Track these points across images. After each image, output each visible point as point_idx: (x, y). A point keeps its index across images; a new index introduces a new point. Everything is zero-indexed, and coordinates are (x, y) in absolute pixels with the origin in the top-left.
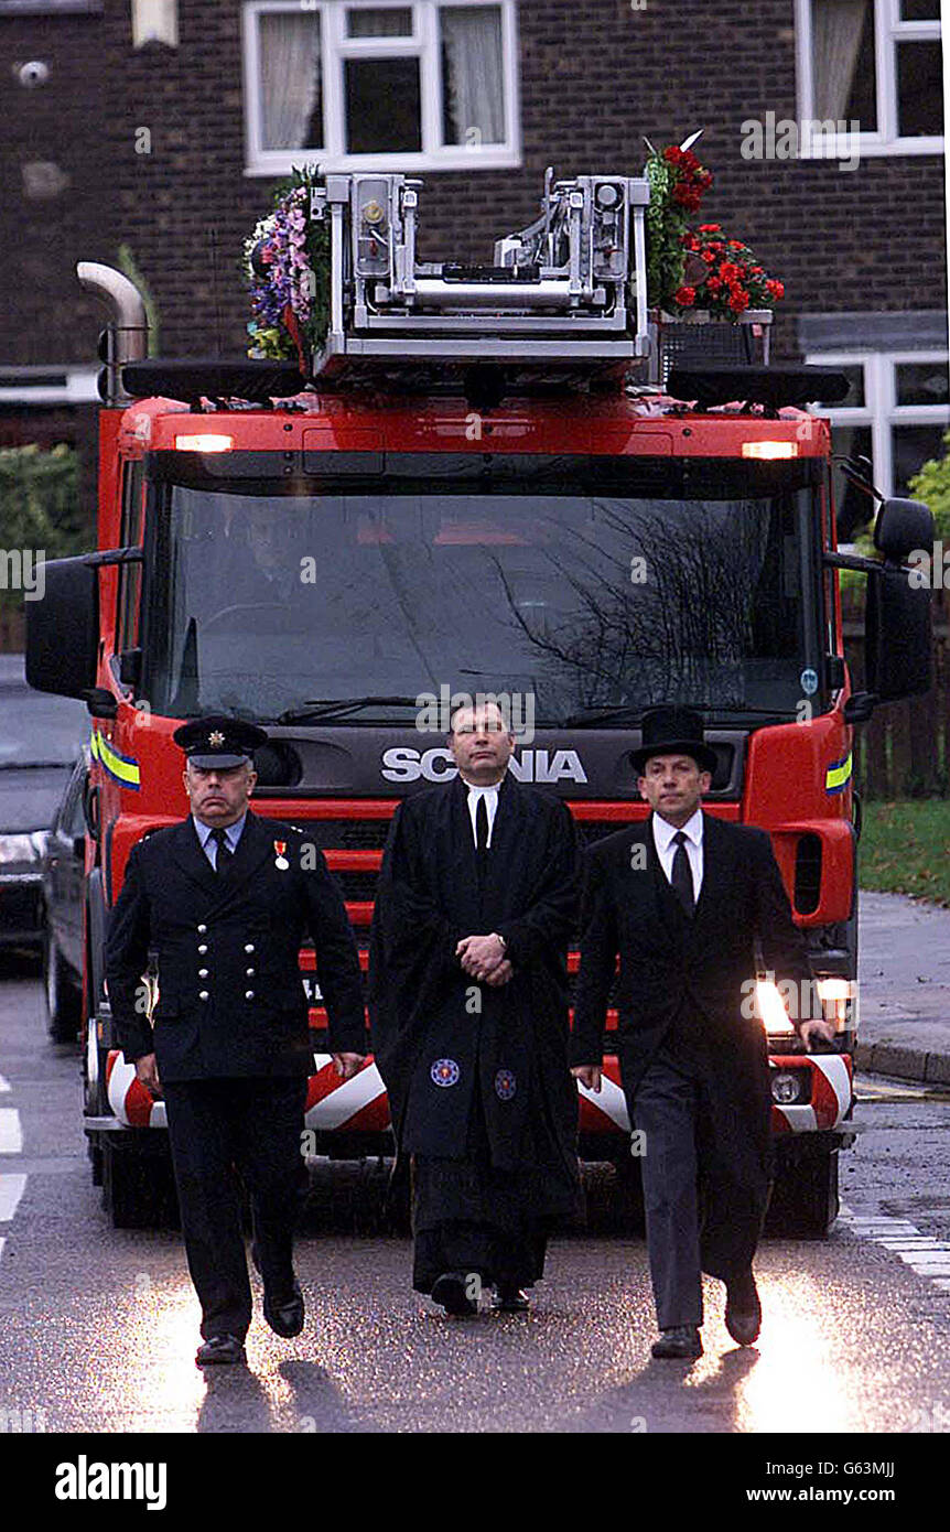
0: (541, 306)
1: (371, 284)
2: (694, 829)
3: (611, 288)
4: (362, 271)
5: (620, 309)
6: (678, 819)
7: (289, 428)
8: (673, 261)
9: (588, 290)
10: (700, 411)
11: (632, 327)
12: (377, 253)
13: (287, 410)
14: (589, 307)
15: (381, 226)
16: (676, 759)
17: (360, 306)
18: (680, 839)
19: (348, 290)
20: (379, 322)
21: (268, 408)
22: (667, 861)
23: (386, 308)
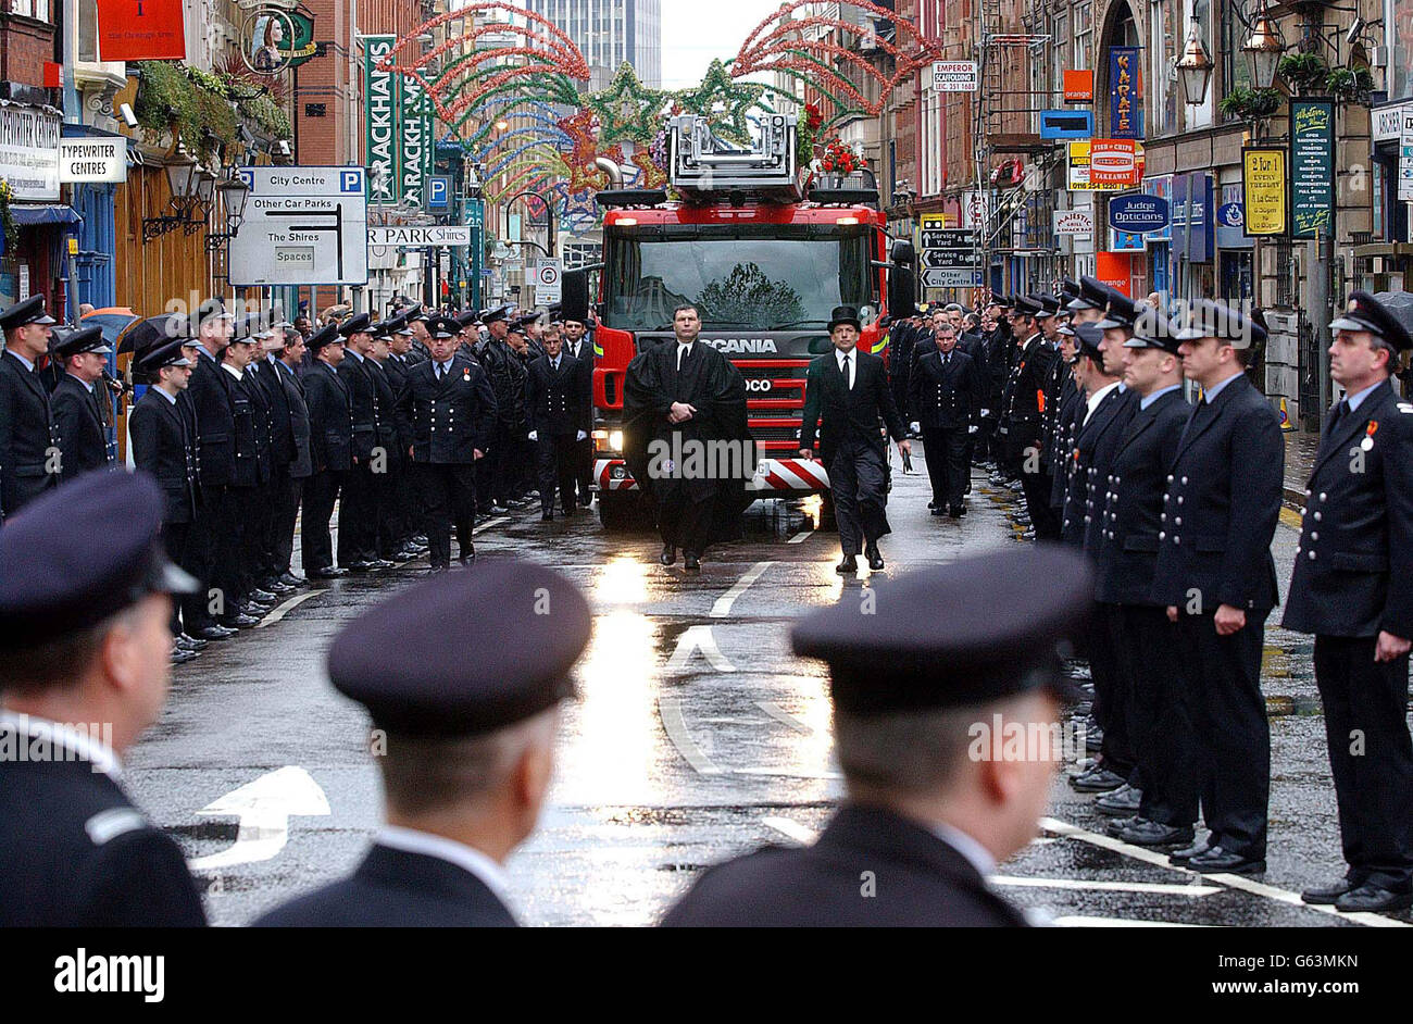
0: (754, 165)
1: (685, 157)
2: (853, 354)
3: (779, 157)
4: (682, 152)
5: (783, 164)
6: (846, 351)
7: (659, 215)
8: (808, 149)
9: (770, 158)
10: (821, 207)
11: (788, 172)
12: (687, 145)
13: (659, 209)
14: (771, 165)
15: (689, 135)
16: (847, 326)
17: (681, 166)
18: (846, 358)
19: (677, 160)
20: (688, 172)
21: (653, 208)
22: (841, 366)
23: (691, 167)
